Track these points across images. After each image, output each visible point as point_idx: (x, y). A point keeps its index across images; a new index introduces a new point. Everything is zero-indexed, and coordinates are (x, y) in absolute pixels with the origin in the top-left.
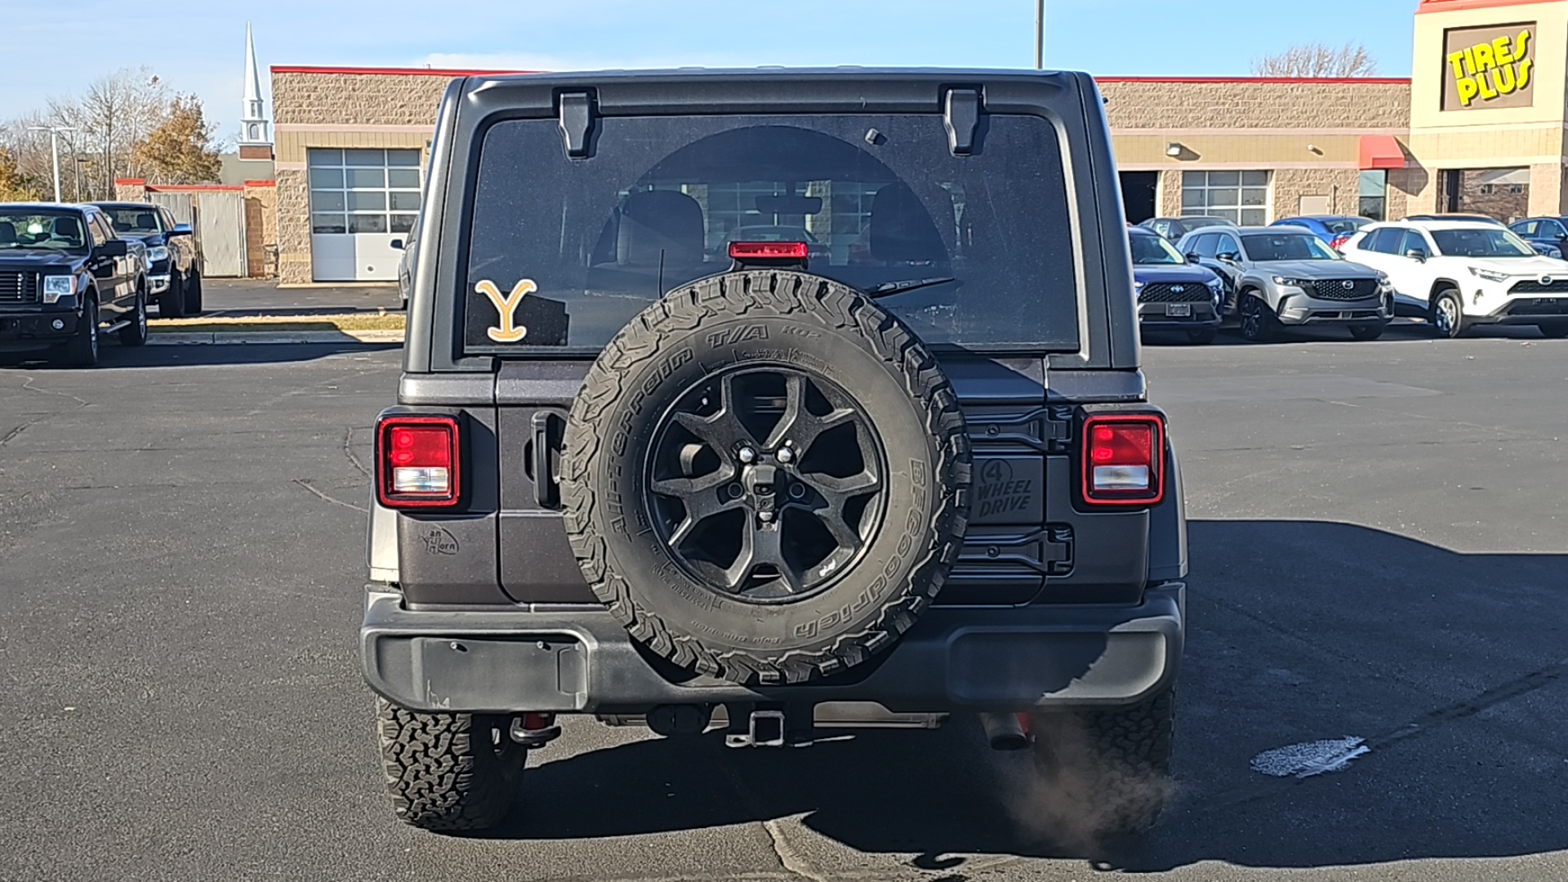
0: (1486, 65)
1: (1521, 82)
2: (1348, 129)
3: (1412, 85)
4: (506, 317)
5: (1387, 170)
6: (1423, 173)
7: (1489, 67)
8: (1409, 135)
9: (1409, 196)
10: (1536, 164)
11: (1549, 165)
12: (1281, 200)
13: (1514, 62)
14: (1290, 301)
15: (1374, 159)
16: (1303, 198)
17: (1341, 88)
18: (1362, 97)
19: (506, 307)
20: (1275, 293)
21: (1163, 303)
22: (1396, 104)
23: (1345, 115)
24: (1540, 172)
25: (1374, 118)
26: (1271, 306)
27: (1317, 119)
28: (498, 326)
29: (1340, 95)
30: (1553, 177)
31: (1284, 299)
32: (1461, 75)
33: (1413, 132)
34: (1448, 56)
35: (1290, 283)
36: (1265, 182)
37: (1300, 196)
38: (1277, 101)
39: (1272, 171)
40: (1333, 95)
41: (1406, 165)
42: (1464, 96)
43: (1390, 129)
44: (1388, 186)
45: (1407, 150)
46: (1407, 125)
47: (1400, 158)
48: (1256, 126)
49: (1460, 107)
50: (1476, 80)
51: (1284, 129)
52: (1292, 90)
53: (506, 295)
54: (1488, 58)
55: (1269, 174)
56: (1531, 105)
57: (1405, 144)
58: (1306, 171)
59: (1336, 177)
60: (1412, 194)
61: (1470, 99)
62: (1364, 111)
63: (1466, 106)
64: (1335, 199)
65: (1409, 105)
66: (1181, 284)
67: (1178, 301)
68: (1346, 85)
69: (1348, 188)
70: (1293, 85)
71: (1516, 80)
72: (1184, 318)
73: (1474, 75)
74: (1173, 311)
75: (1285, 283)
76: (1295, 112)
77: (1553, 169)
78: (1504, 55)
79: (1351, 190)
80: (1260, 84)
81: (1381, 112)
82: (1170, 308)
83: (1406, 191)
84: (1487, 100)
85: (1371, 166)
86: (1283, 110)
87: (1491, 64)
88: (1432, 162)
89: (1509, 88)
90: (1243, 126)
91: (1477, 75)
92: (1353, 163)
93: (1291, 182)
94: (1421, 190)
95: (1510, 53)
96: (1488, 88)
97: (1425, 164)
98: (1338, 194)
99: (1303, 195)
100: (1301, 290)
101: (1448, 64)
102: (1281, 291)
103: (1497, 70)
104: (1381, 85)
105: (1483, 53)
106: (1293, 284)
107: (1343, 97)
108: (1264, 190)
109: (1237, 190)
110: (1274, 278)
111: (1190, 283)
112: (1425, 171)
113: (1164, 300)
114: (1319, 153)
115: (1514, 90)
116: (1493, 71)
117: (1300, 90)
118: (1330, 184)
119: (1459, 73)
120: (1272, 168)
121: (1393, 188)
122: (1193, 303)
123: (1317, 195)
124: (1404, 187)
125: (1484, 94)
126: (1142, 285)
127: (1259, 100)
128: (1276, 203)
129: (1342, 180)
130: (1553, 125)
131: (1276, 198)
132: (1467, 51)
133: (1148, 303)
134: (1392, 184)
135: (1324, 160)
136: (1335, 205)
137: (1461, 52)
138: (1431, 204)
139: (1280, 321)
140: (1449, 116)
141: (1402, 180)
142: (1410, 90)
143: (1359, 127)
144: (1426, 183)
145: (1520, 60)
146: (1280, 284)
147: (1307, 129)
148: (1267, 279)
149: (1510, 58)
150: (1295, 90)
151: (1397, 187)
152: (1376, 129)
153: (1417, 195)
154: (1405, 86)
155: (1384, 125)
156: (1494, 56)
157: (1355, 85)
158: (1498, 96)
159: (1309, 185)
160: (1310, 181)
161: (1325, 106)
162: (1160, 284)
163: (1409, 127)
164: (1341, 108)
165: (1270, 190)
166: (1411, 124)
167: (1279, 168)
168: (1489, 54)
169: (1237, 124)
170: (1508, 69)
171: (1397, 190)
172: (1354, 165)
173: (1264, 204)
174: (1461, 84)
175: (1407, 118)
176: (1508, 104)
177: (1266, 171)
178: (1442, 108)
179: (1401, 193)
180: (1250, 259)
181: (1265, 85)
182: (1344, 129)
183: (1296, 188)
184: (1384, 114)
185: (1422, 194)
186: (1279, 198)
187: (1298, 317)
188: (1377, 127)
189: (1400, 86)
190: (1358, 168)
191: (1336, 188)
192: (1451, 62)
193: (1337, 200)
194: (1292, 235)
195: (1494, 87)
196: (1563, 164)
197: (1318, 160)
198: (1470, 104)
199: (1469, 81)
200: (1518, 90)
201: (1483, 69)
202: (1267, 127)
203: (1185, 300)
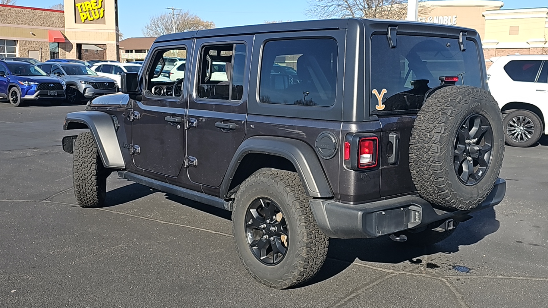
0: (89, 9)
1: (101, 16)
2: (44, 27)
3: (65, 13)
4: (380, 102)
5: (58, 43)
6: (71, 44)
7: (90, 10)
8: (65, 31)
9: (67, 52)
10: (108, 44)
11: (112, 44)
12: (22, 52)
13: (98, 9)
14: (87, 89)
15: (54, 38)
16: (30, 51)
17: (40, 12)
18: (48, 16)
19: (380, 98)
20: (81, 87)
21: (47, 90)
22: (60, 19)
23: (42, 22)
24: (109, 47)
25: (52, 24)
26: (81, 91)
27: (32, 22)
28: (378, 105)
29: (40, 14)
30: (114, 48)
31: (85, 89)
32: (81, 12)
33: (66, 30)
34: (76, 5)
35: (87, 83)
36: (15, 45)
37: (29, 51)
38: (17, 15)
39: (18, 41)
40: (38, 15)
41: (64, 41)
42: (83, 19)
43: (59, 28)
44: (60, 48)
45: (65, 36)
46: (64, 27)
47: (63, 39)
48: (10, 23)
49: (81, 23)
50: (86, 13)
51: (21, 25)
52: (22, 11)
53: (380, 94)
54: (89, 6)
55: (16, 42)
56: (105, 24)
57: (64, 34)
58: (30, 41)
59: (41, 44)
60: (68, 51)
61: (85, 20)
62: (49, 21)
63: (84, 22)
64: (41, 52)
65: (64, 20)
66: (52, 83)
67: (52, 90)
68: (42, 11)
69: (46, 48)
70: (22, 9)
71: (99, 15)
72: (55, 96)
73: (85, 12)
74: (51, 93)
75: (85, 83)
76: (24, 19)
77: (114, 46)
78: (95, 6)
79: (47, 49)
80: (10, 8)
81: (55, 22)
82: (49, 92)
83: (65, 50)
84: (91, 21)
85: (53, 41)
86: (19, 18)
87: (91, 9)
88: (74, 41)
89: (97, 17)
90: (5, 23)
91: (87, 12)
92: (47, 39)
93: (25, 45)
94: (71, 50)
95: (96, 6)
96: (91, 17)
97: (71, 41)
98: (42, 50)
99: (30, 50)
100: (91, 86)
101: (76, 7)
102: (84, 86)
103: (93, 11)
104: (54, 12)
105: (88, 5)
106: (88, 84)
107: (41, 15)
108: (15, 47)
109: (5, 47)
110: (80, 81)
111: (56, 83)
112: (72, 44)
113: (47, 89)
114: (34, 35)
115: (99, 18)
116: (92, 11)
117: (25, 11)
118: (39, 47)
119: (80, 11)
120: (17, 39)
121: (61, 49)
122: (57, 90)
123: (35, 50)
124: (65, 49)
125: (89, 19)
126: (38, 83)
127: (10, 14)
128: (20, 53)
129: (43, 45)
130: (112, 31)
131: (20, 51)
132: (83, 3)
133: (41, 90)
134: (61, 48)
135: (36, 38)
136: (42, 54)
137: (80, 3)
138: (75, 56)
139: (84, 97)
140: (78, 25)
141: (64, 46)
142: (64, 15)
143: (48, 26)
144: (73, 48)
145: (100, 8)
146: (83, 83)
147: (29, 26)
148: (78, 82)
149: (96, 7)
150: (23, 11)
151: (62, 49)
152: (53, 28)
153: (70, 52)
154: (62, 13)
155: (56, 27)
156: (91, 6)
157: (45, 12)
158: (94, 20)
159: (32, 46)
160: (32, 45)
161: (35, 18)
162: (45, 83)
163: (65, 28)
164: (41, 19)
165: (17, 48)
166: (65, 27)
167: (20, 39)
168: (90, 5)
169: (3, 22)
170: (96, 11)
171: (63, 50)
172: (47, 40)
173: (15, 53)
174: (81, 14)
175: (64, 25)
176: (97, 23)
177: (15, 41)
178: (76, 22)
179: (64, 51)
180: (68, 74)
181: (12, 8)
182: (42, 27)
183: (27, 47)
184: (56, 23)
185: (71, 52)
186: (21, 51)
187: (91, 95)
188: (54, 27)
189: (60, 13)
190: (49, 41)
191: (41, 48)
192: (77, 7)
193: (42, 52)
194: (75, 66)
195: (92, 16)
196: (116, 44)
197: (34, 38)
198: (85, 22)
199: (84, 14)
200: (100, 18)
201: (88, 10)
202: (14, 24)
203: (54, 89)
